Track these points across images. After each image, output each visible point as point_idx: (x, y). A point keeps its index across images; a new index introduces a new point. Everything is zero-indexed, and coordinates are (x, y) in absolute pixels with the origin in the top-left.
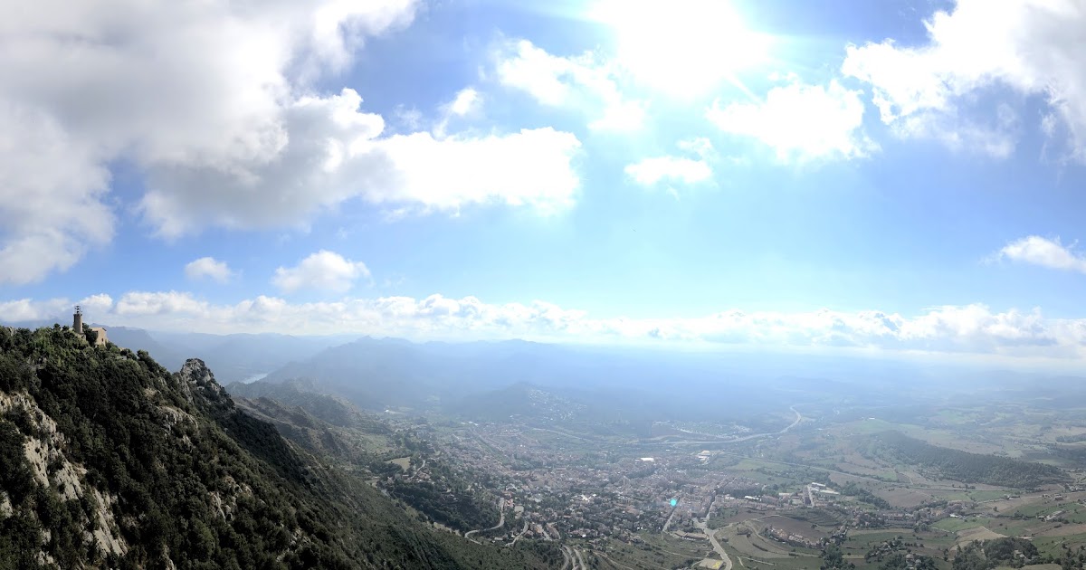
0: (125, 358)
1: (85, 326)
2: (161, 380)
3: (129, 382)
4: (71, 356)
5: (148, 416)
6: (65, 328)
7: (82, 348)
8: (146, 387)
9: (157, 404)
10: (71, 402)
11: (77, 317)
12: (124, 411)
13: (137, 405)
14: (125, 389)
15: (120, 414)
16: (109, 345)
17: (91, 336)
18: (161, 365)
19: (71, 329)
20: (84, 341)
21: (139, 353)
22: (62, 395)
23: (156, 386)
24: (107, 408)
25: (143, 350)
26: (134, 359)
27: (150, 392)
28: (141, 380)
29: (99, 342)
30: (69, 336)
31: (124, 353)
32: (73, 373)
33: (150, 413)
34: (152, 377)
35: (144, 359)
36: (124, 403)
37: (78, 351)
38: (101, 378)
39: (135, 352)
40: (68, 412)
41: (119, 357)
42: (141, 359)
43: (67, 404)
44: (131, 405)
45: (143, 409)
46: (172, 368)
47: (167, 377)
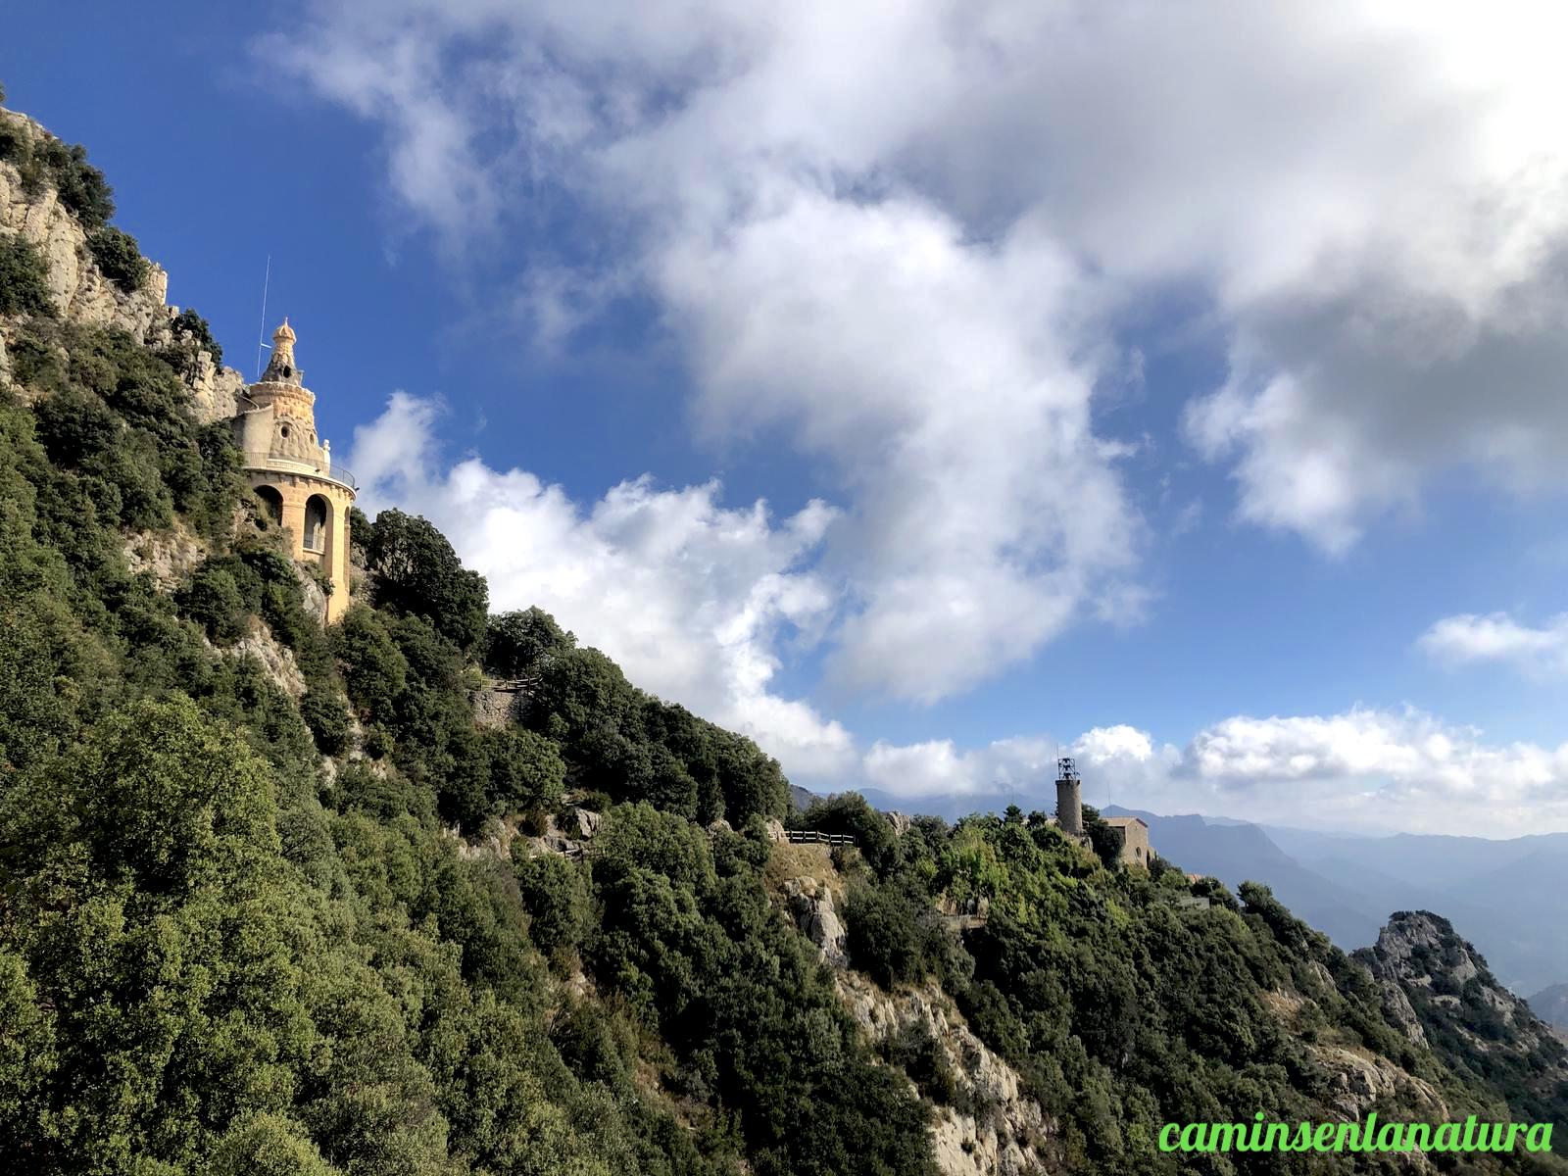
0: (1204, 904)
1: (1089, 815)
2: (1316, 969)
3: (1220, 971)
4: (1053, 894)
5: (1283, 1072)
6: (1037, 819)
7: (1082, 873)
8: (1270, 988)
9: (1309, 1037)
10: (1055, 1018)
11: (1066, 787)
12: (1210, 1053)
13: (1249, 1039)
14: (1209, 989)
15: (1200, 1060)
16: (1156, 868)
17: (1106, 840)
18: (1312, 926)
19: (1051, 821)
20: (1088, 855)
21: (1245, 891)
22: (1034, 1001)
23: (1302, 986)
24: (1159, 1042)
25: (1256, 881)
26: (1231, 905)
27: (1283, 1003)
28: (1254, 967)
29: (1128, 857)
30: (1044, 840)
31: (1200, 890)
32: (1060, 942)
33: (1290, 1065)
34: (1285, 959)
35: (1259, 907)
36: (1210, 1029)
37: (1073, 881)
38: (1138, 956)
39: (1232, 889)
40: (1049, 1046)
41: (1187, 900)
42: (1253, 908)
43: (1046, 1025)
44: (1230, 1037)
45: (1267, 1050)
46: (1349, 937)
47: (1335, 963)
